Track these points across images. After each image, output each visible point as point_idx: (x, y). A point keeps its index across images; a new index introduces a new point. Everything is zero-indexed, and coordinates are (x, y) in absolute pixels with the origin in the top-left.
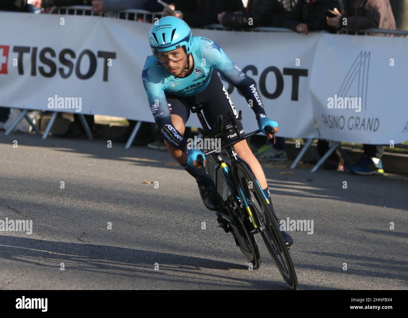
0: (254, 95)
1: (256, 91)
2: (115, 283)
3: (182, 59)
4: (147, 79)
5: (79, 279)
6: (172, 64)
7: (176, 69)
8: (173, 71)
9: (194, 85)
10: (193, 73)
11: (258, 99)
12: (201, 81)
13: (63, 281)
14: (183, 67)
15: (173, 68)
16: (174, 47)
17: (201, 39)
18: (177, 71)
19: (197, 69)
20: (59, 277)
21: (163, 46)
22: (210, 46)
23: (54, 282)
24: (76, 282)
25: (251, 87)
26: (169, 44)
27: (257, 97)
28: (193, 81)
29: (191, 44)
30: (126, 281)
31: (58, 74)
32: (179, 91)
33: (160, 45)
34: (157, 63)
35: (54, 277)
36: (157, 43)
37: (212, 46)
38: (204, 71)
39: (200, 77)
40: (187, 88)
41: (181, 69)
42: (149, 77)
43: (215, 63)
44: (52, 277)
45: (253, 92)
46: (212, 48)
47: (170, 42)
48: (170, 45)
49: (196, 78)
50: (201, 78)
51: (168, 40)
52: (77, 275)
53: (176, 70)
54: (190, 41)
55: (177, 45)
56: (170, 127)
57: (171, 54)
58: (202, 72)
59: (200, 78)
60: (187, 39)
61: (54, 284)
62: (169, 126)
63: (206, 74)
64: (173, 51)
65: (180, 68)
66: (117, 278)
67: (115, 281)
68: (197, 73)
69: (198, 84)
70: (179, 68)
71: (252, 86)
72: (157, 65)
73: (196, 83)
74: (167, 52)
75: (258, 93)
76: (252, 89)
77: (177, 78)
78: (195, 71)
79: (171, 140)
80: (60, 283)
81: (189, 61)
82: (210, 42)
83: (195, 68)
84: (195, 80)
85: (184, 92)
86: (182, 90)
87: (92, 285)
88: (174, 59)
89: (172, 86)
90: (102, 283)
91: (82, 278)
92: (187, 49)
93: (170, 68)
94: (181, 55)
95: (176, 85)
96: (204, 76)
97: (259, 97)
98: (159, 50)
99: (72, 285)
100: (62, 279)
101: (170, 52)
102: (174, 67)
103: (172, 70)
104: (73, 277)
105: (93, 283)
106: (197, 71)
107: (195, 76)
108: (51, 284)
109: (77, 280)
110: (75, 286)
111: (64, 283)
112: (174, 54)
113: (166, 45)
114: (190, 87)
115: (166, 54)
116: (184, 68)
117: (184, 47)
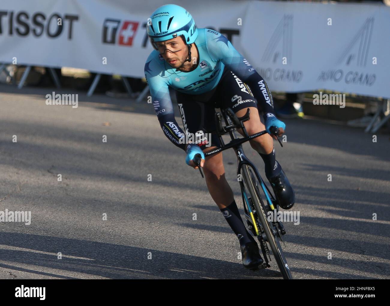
0: (263, 92)
1: (264, 88)
2: (79, 208)
3: (181, 50)
4: (148, 73)
5: (49, 205)
6: (170, 55)
7: (175, 60)
8: (172, 63)
9: (202, 81)
10: (199, 67)
11: (267, 96)
12: (208, 76)
13: (35, 206)
14: (182, 59)
15: (171, 59)
16: (171, 37)
17: (208, 31)
18: (176, 62)
19: (203, 62)
20: (32, 203)
21: (159, 35)
22: (217, 38)
23: (28, 207)
24: (47, 207)
25: (259, 83)
26: (165, 32)
27: (265, 94)
28: (200, 76)
29: (192, 35)
30: (88, 206)
31: (31, 35)
32: (185, 88)
33: (156, 34)
34: (160, 56)
35: (28, 203)
36: (153, 32)
37: (218, 39)
38: (210, 65)
39: (206, 71)
40: (194, 84)
41: (181, 60)
42: (150, 70)
43: (221, 57)
44: (26, 203)
45: (262, 89)
46: (218, 41)
47: (167, 31)
48: (166, 34)
49: (203, 73)
50: (208, 73)
51: (164, 29)
52: (47, 201)
53: (174, 62)
54: (191, 30)
55: (175, 34)
56: (171, 125)
57: (168, 43)
58: (209, 66)
59: (206, 73)
60: (186, 28)
61: (28, 209)
62: (171, 123)
63: (213, 68)
64: (171, 41)
65: (179, 60)
66: (81, 204)
67: (79, 206)
68: (203, 67)
69: (206, 79)
70: (177, 59)
71: (261, 82)
72: (160, 57)
73: (203, 78)
74: (164, 41)
75: (266, 89)
76: (260, 86)
77: (179, 72)
78: (201, 65)
79: (172, 139)
80: (33, 208)
81: (191, 53)
82: (217, 34)
83: (200, 62)
84: (202, 75)
85: (193, 89)
86: (189, 87)
87: (59, 210)
88: (172, 49)
89: (176, 81)
90: (68, 208)
91: (51, 203)
92: (186, 39)
93: (169, 60)
94: (180, 45)
95: (180, 80)
96: (210, 71)
97: (268, 94)
98: (156, 40)
99: (43, 210)
100: (34, 205)
101: (167, 42)
102: (173, 58)
103: (171, 61)
104: (44, 203)
105: (60, 208)
106: (203, 65)
107: (201, 71)
108: (25, 208)
109: (47, 205)
110: (45, 210)
111: (37, 208)
112: (173, 44)
113: (161, 34)
114: (198, 83)
115: (163, 43)
116: (184, 59)
117: (183, 37)
